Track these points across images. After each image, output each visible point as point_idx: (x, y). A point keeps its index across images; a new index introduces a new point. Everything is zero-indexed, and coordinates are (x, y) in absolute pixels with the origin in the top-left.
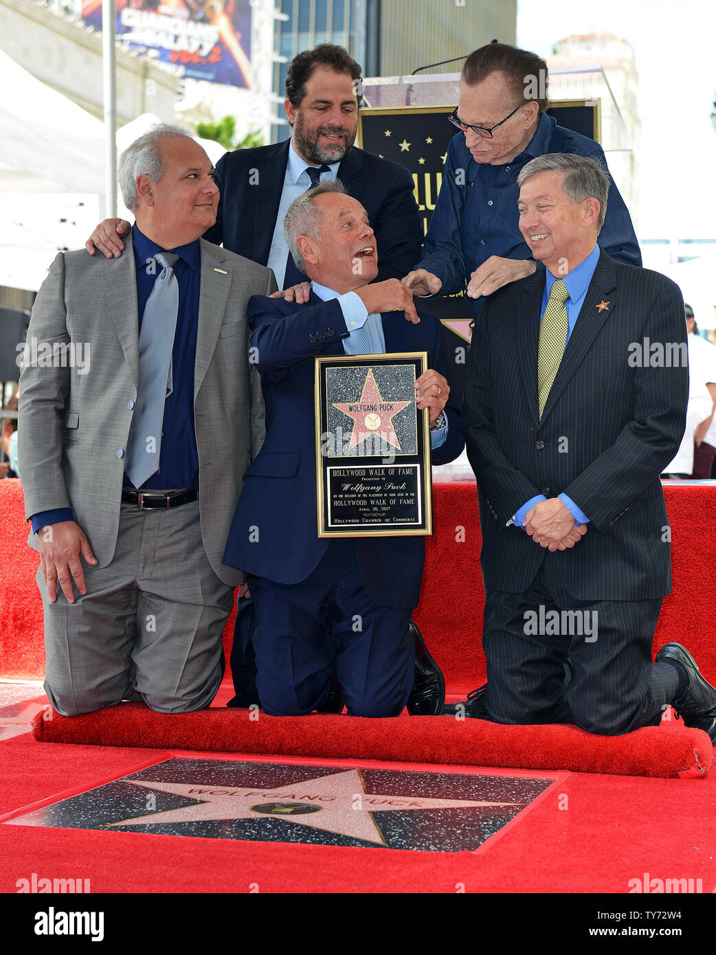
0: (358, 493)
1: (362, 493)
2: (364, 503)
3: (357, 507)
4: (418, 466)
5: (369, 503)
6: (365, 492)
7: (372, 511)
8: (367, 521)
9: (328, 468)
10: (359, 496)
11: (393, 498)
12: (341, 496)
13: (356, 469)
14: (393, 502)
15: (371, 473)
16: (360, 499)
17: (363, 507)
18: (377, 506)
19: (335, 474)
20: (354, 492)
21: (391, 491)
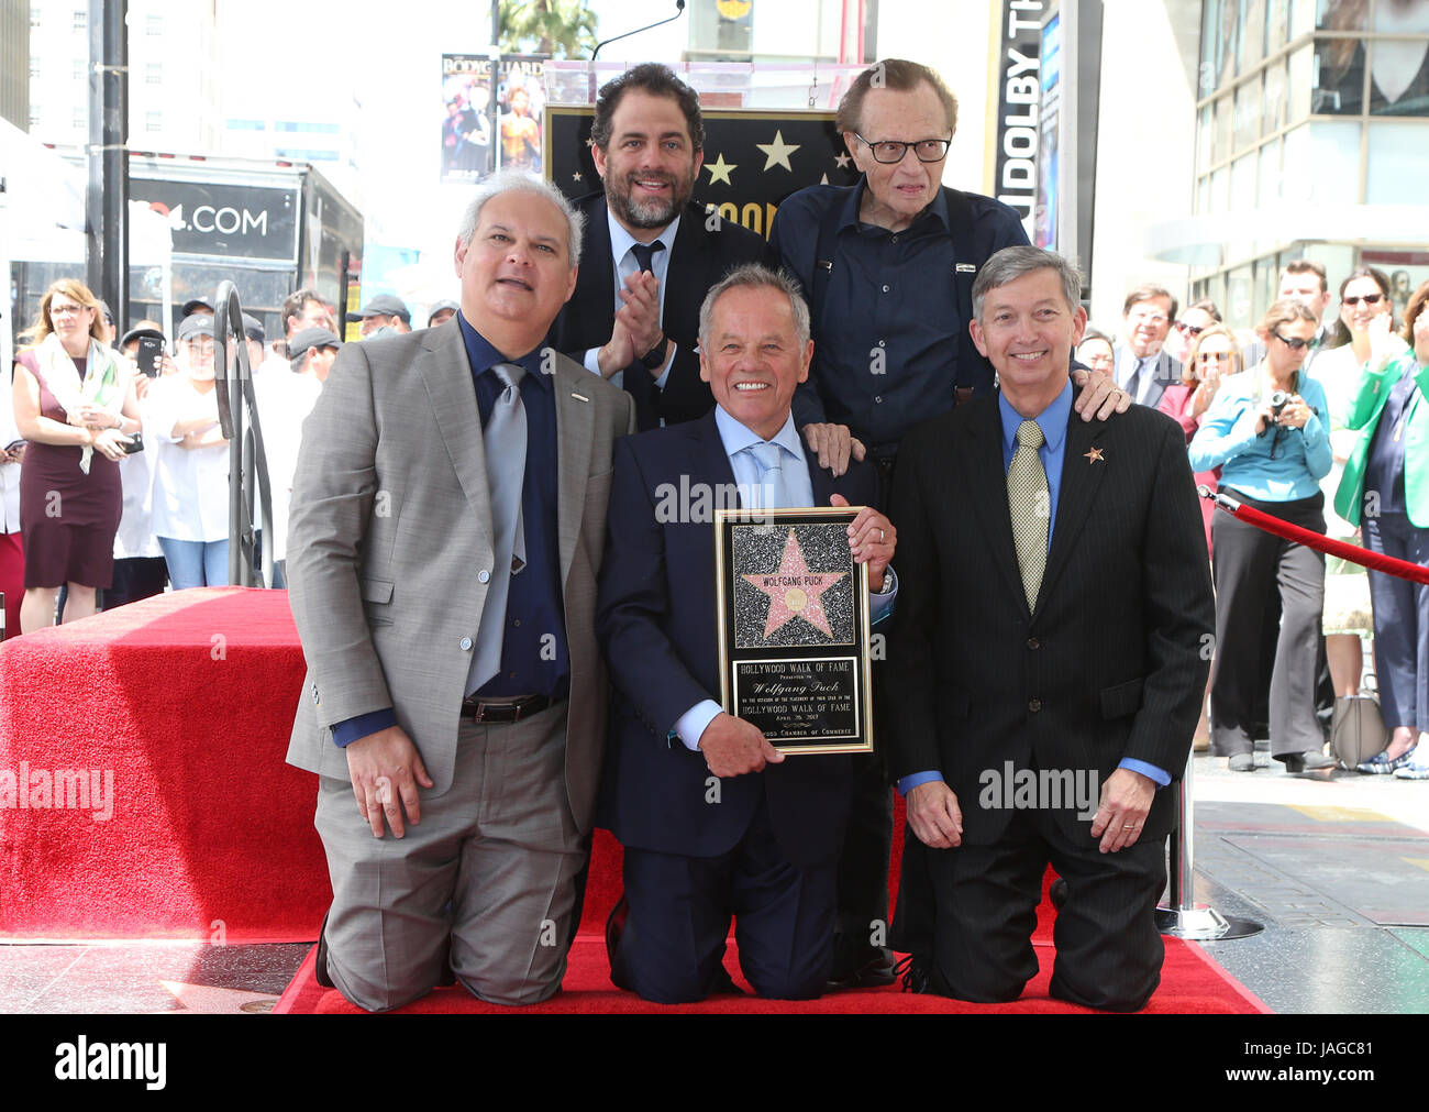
0: (776, 696)
1: (780, 697)
2: (784, 709)
3: (774, 715)
4: (855, 659)
5: (790, 709)
6: (784, 694)
7: (793, 720)
8: (787, 733)
9: (735, 663)
10: (777, 700)
11: (822, 702)
12: (753, 700)
13: (772, 664)
14: (822, 708)
15: (793, 669)
16: (777, 704)
17: (781, 715)
18: (801, 714)
19: (745, 671)
20: (770, 695)
21: (819, 693)
